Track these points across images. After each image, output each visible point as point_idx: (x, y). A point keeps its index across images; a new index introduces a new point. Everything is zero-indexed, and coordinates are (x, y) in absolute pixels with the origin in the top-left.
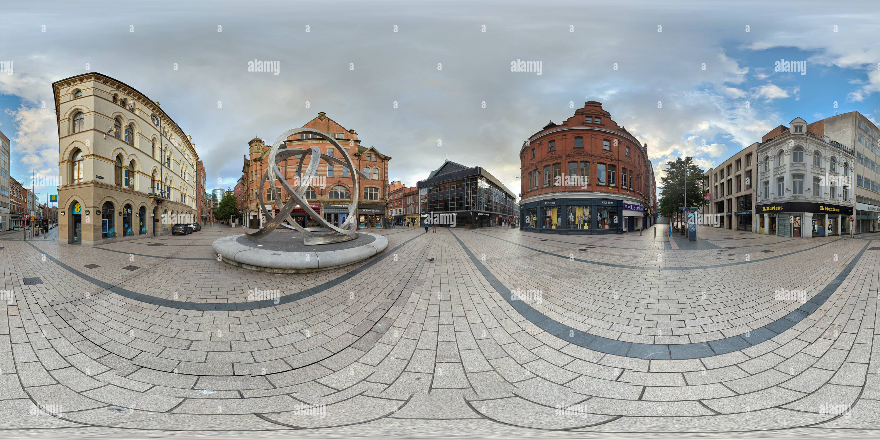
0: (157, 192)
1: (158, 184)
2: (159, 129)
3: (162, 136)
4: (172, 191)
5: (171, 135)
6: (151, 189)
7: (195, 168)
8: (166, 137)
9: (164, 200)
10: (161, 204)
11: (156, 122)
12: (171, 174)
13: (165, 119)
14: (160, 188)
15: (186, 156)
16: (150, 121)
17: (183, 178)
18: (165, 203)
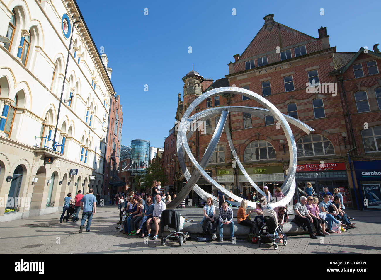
0: (49, 145)
1: (50, 131)
2: (67, 43)
3: (70, 57)
4: (69, 144)
5: (82, 56)
6: (39, 140)
7: (108, 109)
8: (73, 58)
9: (57, 158)
10: (51, 162)
11: (66, 31)
12: (72, 116)
13: (79, 27)
14: (52, 138)
15: (97, 90)
16: (58, 25)
17: (88, 124)
18: (56, 162)
